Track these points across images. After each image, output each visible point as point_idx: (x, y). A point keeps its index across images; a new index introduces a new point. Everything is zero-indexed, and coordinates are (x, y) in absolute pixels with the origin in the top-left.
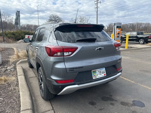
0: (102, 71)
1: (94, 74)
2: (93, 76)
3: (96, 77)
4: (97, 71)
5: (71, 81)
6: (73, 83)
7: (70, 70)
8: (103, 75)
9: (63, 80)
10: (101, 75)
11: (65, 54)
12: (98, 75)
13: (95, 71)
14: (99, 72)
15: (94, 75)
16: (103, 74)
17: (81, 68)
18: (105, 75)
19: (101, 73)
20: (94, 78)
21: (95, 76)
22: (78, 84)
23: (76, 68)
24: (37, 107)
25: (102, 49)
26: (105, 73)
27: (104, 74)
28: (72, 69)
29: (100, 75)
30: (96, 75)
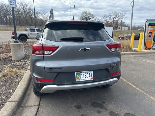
0: (88, 74)
1: (77, 76)
2: (76, 78)
3: (79, 80)
4: (82, 74)
5: (50, 81)
6: (52, 83)
7: (48, 69)
8: (89, 79)
9: (42, 79)
10: (87, 78)
11: (46, 52)
12: (82, 78)
13: (80, 73)
14: (84, 75)
16: (89, 77)
17: (61, 68)
19: (87, 76)
20: (77, 81)
21: (78, 78)
22: (57, 85)
23: (55, 68)
24: (27, 100)
25: (88, 49)
26: (93, 77)
27: (91, 77)
28: (51, 69)
29: (85, 78)
30: (80, 77)
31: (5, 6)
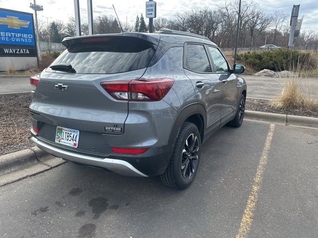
0: (72, 136)
1: (58, 133)
2: (56, 137)
3: (59, 141)
4: (65, 132)
6: (36, 135)
8: (71, 143)
12: (63, 139)
13: (62, 129)
15: (58, 136)
18: (75, 145)
19: (70, 138)
20: (56, 141)
21: (58, 138)
25: (65, 88)
26: (77, 142)
27: (74, 142)
29: (66, 141)
30: (60, 137)
31: (210, 13)
